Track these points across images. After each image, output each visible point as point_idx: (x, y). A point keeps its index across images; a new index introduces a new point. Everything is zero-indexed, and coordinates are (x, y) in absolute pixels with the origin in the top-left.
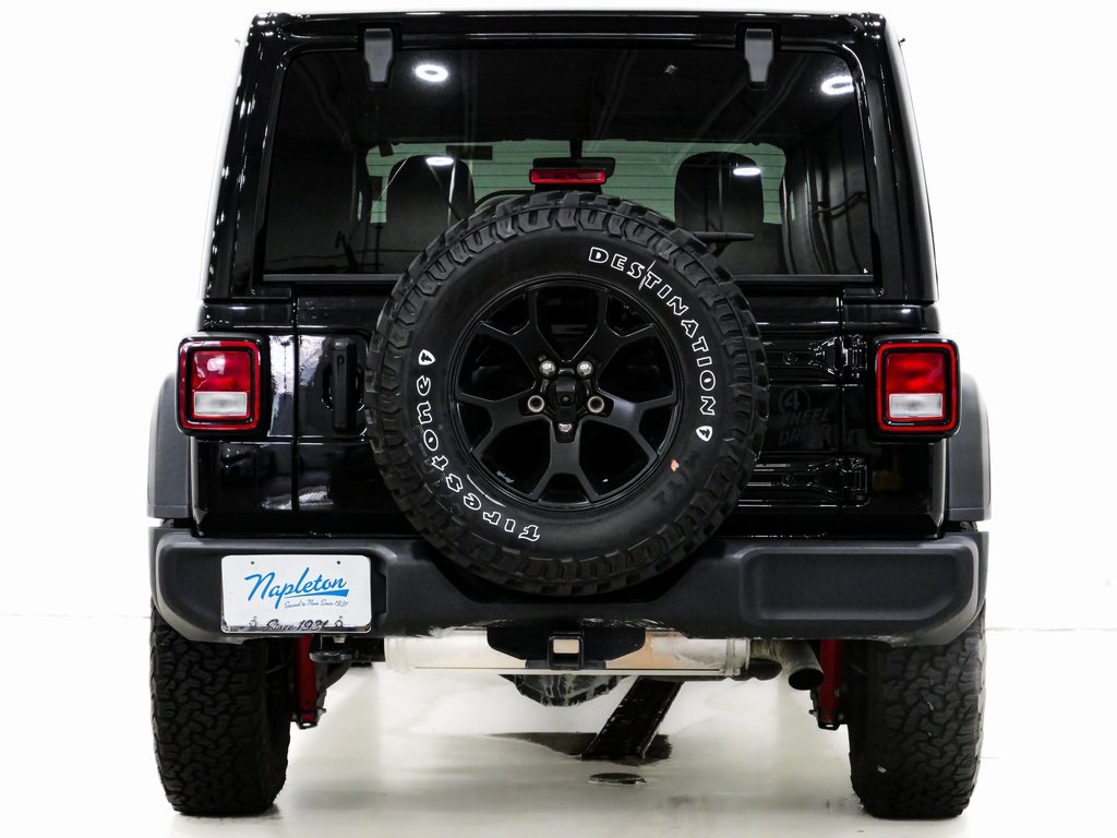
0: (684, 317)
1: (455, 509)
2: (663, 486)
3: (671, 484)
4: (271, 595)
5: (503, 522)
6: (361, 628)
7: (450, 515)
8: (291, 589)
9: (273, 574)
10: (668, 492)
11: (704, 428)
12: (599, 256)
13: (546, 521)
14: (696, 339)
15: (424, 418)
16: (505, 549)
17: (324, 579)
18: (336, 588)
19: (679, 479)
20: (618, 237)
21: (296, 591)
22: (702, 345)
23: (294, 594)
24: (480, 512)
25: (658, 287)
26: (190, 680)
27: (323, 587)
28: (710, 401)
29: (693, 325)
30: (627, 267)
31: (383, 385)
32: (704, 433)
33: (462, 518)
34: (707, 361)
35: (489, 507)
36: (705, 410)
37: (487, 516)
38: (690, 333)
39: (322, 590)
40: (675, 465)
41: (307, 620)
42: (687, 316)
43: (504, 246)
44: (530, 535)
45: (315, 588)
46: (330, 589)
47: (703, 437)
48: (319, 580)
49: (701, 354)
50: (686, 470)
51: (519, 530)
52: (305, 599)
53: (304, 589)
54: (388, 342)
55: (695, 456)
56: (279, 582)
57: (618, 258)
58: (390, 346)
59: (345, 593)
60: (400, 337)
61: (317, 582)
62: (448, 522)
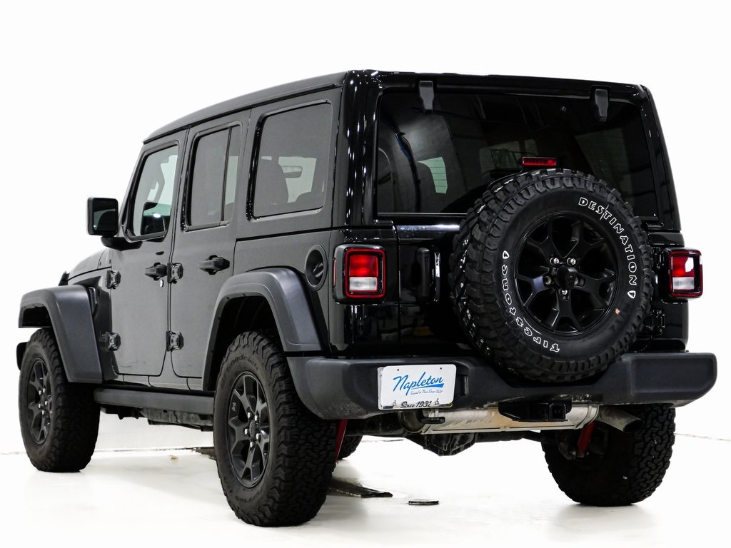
0: (621, 234)
1: (521, 337)
2: (613, 323)
3: (617, 321)
4: (405, 388)
5: (542, 342)
6: (447, 405)
7: (518, 339)
8: (415, 384)
9: (407, 376)
10: (616, 325)
11: (632, 292)
12: (583, 202)
13: (561, 341)
14: (627, 246)
15: (506, 288)
16: (544, 356)
17: (432, 378)
18: (438, 383)
19: (620, 318)
20: (592, 192)
21: (418, 385)
22: (630, 249)
23: (416, 387)
24: (532, 337)
25: (610, 219)
26: (307, 444)
27: (431, 383)
28: (634, 278)
29: (626, 238)
30: (596, 208)
31: (484, 269)
32: (632, 294)
33: (524, 340)
34: (633, 257)
35: (536, 335)
36: (632, 282)
37: (535, 339)
38: (624, 242)
39: (430, 384)
40: (617, 311)
41: (421, 401)
42: (623, 234)
43: (541, 196)
44: (555, 349)
45: (427, 383)
46: (435, 384)
47: (631, 297)
48: (430, 379)
49: (629, 253)
50: (624, 314)
51: (550, 346)
52: (421, 390)
53: (421, 384)
54: (486, 247)
55: (628, 306)
56: (410, 380)
57: (592, 203)
58: (487, 249)
59: (441, 386)
60: (493, 244)
61: (428, 380)
62: (517, 342)
